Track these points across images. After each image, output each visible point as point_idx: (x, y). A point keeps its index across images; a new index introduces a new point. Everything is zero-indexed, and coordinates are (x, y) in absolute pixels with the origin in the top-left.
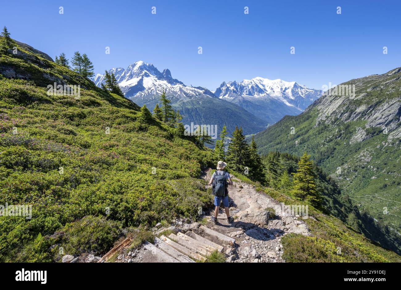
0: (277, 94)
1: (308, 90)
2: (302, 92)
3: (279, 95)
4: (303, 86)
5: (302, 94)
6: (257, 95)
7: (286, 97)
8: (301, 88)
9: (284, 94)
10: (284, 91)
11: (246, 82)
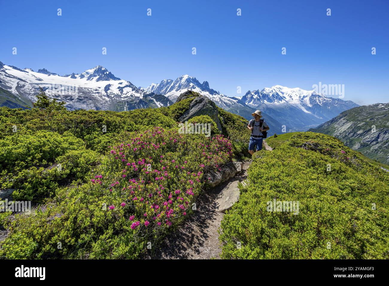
0: (295, 101)
1: (326, 99)
2: (319, 101)
3: (298, 103)
4: (321, 95)
5: (320, 103)
6: (277, 102)
7: (304, 105)
8: (319, 96)
9: (302, 102)
10: (302, 99)
11: (267, 90)
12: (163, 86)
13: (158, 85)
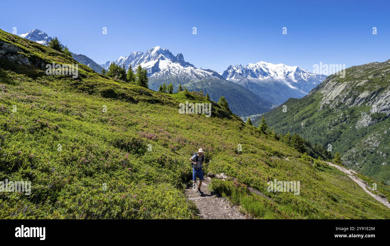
0: (280, 77)
1: (310, 74)
2: (304, 76)
3: (283, 78)
4: (304, 71)
5: (305, 78)
6: (262, 78)
7: (289, 80)
8: (303, 72)
9: (287, 77)
10: (287, 75)
11: (251, 66)
12: (132, 59)
13: (127, 58)
